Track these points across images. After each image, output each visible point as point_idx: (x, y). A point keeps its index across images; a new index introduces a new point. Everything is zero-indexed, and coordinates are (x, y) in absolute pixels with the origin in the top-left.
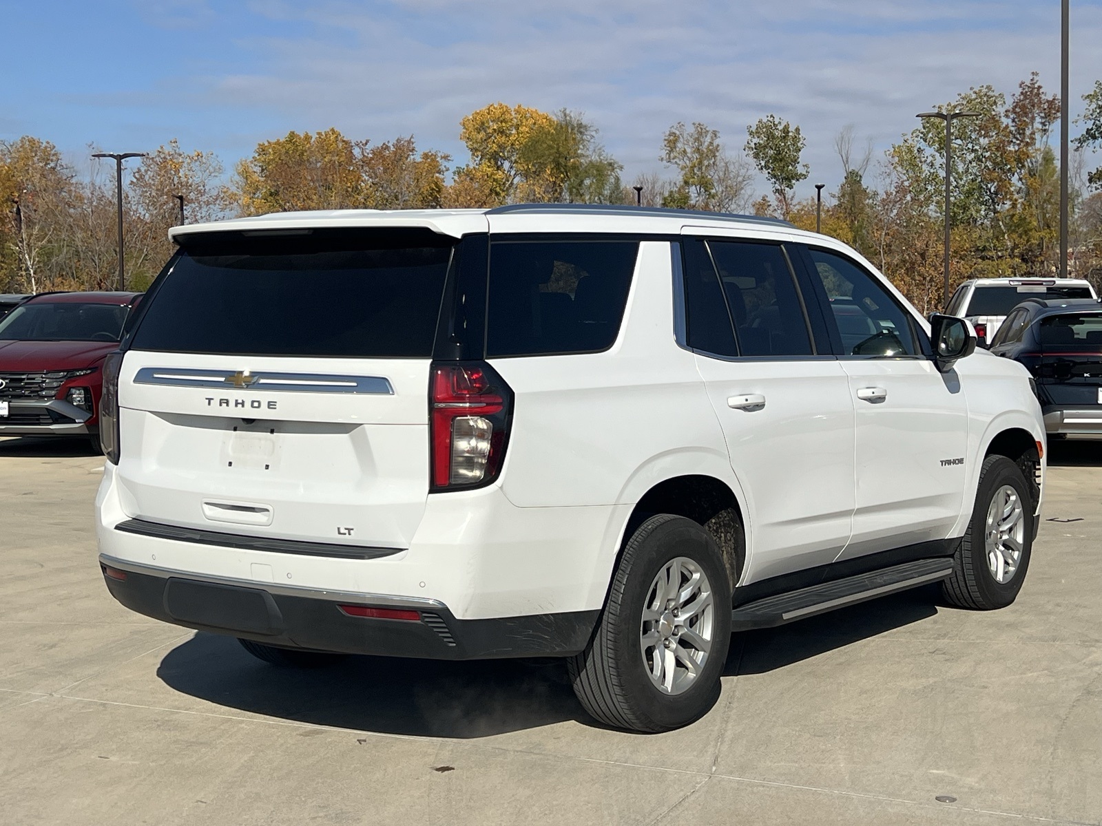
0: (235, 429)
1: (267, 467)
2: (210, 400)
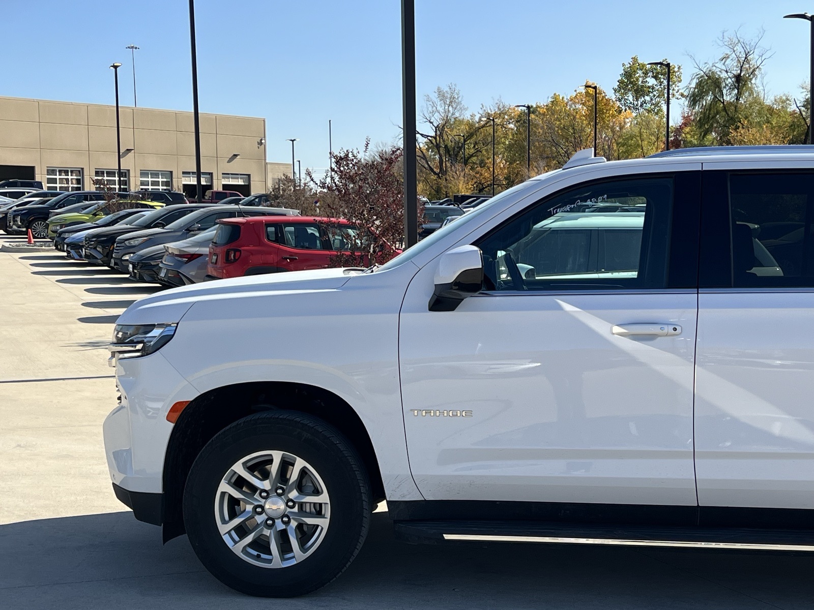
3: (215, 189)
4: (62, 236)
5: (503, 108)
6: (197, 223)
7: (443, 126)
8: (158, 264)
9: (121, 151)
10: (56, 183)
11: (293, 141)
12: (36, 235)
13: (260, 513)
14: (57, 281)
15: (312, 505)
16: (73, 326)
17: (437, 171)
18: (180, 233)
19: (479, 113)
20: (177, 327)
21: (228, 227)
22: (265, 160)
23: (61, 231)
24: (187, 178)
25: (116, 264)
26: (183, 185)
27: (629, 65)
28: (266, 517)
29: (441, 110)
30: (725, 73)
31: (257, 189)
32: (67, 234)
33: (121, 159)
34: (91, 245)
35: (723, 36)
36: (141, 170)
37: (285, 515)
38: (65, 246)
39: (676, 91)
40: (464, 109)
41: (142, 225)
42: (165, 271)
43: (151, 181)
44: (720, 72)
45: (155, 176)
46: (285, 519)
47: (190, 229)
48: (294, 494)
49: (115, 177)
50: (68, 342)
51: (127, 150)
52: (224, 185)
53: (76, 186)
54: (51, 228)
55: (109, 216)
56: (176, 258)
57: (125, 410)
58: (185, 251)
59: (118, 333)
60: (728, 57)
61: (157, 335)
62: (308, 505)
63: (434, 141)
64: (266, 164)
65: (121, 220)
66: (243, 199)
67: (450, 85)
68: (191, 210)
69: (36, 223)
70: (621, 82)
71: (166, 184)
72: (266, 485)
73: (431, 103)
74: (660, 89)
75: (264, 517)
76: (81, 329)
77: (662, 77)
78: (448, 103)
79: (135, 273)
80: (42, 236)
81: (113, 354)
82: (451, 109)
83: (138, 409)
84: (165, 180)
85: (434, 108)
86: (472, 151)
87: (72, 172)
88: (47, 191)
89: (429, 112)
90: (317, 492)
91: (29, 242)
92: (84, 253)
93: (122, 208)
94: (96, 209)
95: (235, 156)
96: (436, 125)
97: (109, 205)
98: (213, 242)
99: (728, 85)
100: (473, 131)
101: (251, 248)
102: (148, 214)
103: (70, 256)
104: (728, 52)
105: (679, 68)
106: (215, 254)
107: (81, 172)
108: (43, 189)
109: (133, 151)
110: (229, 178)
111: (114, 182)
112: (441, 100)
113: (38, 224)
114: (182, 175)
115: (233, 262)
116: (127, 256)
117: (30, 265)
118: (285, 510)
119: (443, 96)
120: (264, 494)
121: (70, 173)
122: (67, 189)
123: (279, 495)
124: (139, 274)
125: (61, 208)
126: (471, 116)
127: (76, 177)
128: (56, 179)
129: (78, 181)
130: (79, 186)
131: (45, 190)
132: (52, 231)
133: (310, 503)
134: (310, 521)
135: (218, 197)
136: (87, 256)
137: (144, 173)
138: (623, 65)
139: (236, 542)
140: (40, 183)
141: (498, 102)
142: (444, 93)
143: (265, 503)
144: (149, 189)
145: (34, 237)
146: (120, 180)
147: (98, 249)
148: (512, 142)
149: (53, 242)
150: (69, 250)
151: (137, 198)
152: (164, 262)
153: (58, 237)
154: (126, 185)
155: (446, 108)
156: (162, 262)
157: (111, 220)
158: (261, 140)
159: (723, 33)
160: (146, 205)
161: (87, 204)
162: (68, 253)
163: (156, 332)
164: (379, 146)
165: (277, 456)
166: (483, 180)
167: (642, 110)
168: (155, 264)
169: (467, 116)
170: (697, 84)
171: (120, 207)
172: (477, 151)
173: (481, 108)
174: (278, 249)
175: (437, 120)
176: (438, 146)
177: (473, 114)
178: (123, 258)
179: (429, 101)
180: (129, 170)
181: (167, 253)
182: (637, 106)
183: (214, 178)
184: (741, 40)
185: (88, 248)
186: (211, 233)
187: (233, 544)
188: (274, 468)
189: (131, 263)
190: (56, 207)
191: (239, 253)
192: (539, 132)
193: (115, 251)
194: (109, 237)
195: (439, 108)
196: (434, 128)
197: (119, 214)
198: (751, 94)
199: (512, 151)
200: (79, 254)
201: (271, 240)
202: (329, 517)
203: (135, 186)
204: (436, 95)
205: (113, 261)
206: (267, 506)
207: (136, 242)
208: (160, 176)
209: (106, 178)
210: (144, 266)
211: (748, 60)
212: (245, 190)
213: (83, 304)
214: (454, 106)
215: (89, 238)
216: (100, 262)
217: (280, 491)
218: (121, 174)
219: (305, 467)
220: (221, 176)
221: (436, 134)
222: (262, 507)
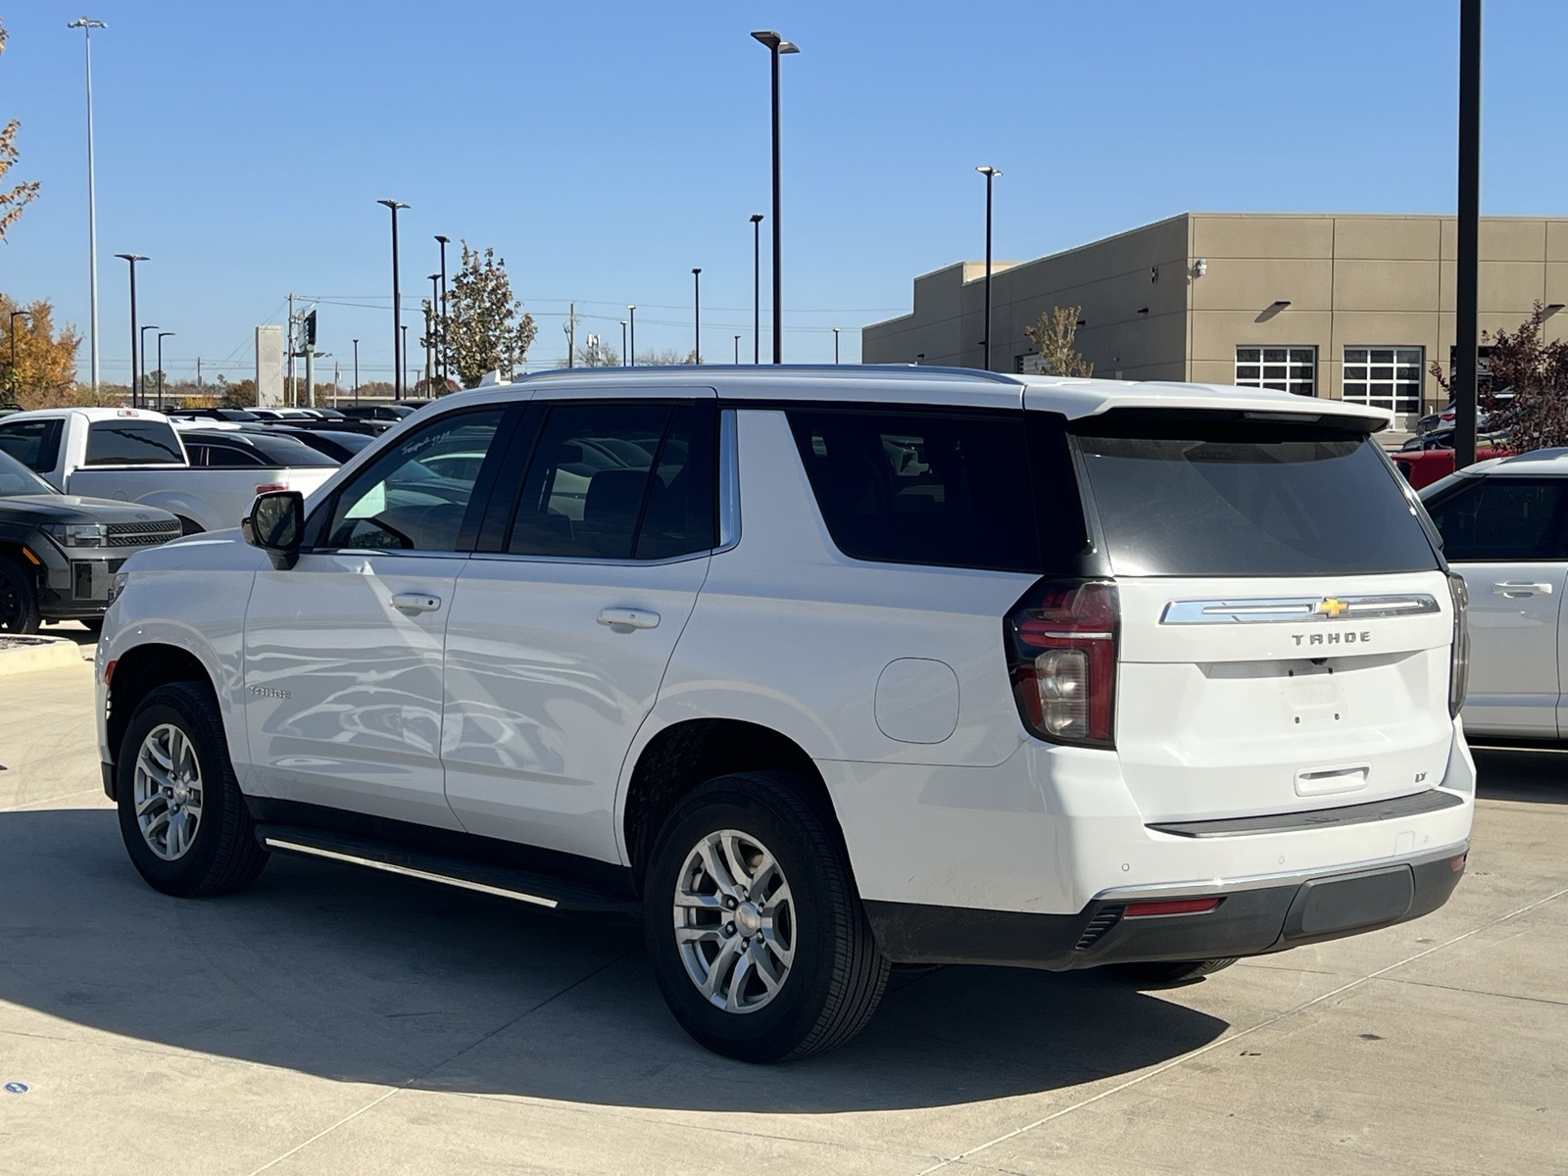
0: (1291, 674)
1: (1337, 716)
2: (1298, 638)
48: (187, 777)
90: (196, 776)
120: (173, 775)
206: (175, 790)
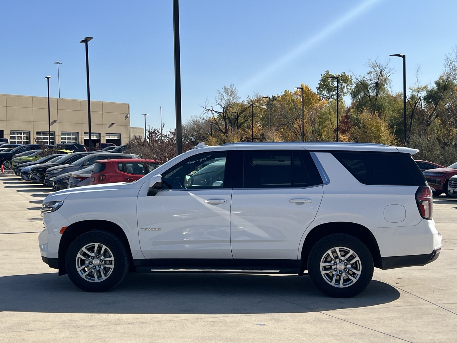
3: (102, 142)
4: (19, 168)
5: (259, 97)
6: (87, 162)
7: (227, 107)
8: (67, 183)
9: (51, 122)
10: (15, 139)
11: (145, 115)
12: (5, 168)
13: (91, 264)
14: (17, 191)
15: (109, 261)
16: (25, 212)
17: (224, 131)
18: (79, 167)
19: (246, 100)
20: (63, 202)
21: (100, 164)
22: (129, 126)
23: (19, 166)
24: (86, 136)
25: (46, 182)
26: (85, 140)
27: (324, 76)
28: (93, 266)
29: (226, 98)
30: (370, 81)
31: (124, 142)
32: (22, 167)
33: (50, 126)
34: (34, 173)
35: (369, 62)
36: (61, 132)
37: (99, 265)
38: (21, 173)
39: (350, 89)
40: (239, 98)
41: (59, 162)
42: (70, 185)
43: (67, 138)
44: (367, 80)
45: (69, 135)
46: (99, 266)
47: (84, 165)
48: (102, 257)
49: (47, 135)
50: (23, 218)
51: (54, 121)
52: (107, 140)
53: (26, 140)
54: (13, 164)
55: (44, 158)
56: (76, 179)
57: (46, 230)
58: (80, 176)
59: (44, 206)
60: (372, 73)
61: (57, 205)
62: (107, 261)
63: (222, 115)
64: (130, 128)
65: (50, 160)
66: (116, 147)
67: (231, 85)
68: (85, 155)
69: (5, 161)
70: (320, 84)
71: (75, 139)
72: (93, 255)
73: (221, 94)
74: (341, 88)
75: (92, 265)
76: (29, 213)
77: (342, 81)
78: (230, 94)
79: (55, 187)
80: (8, 168)
81: (42, 212)
82: (231, 98)
83: (51, 233)
84: (74, 137)
85: (222, 97)
86: (243, 120)
87: (24, 133)
88: (10, 144)
89: (219, 100)
90: (110, 257)
91: (2, 171)
92: (30, 177)
93: (50, 154)
94: (36, 154)
95: (113, 124)
96: (223, 106)
97: (44, 152)
98: (93, 171)
99: (371, 88)
100: (243, 109)
101: (111, 174)
102: (63, 157)
103: (23, 178)
104: (373, 70)
105: (351, 77)
106: (93, 177)
107: (28, 133)
108: (8, 143)
109: (57, 122)
110: (109, 136)
111: (46, 138)
112: (226, 93)
113: (6, 162)
114: (84, 134)
115: (102, 181)
116: (52, 178)
117: (3, 183)
118: (100, 263)
119: (227, 91)
120: (92, 258)
121: (23, 134)
122: (21, 142)
123: (97, 258)
124: (58, 187)
125: (18, 153)
126: (242, 101)
127: (26, 136)
128: (15, 137)
129: (27, 138)
130: (27, 140)
131: (9, 143)
132: (14, 166)
133: (108, 260)
134: (107, 266)
135: (102, 146)
136: (32, 179)
137: (63, 134)
138: (321, 75)
139: (83, 274)
140: (7, 139)
141: (257, 94)
142: (227, 89)
143: (93, 261)
144: (65, 142)
145: (4, 169)
146: (50, 137)
147: (37, 175)
148: (264, 115)
149: (14, 171)
150: (23, 175)
151: (58, 148)
152: (70, 181)
153: (17, 169)
154: (53, 140)
155: (229, 97)
156: (68, 181)
157: (44, 160)
158: (127, 115)
159: (369, 60)
160: (63, 152)
161: (32, 152)
162: (22, 177)
163: (57, 204)
164: (193, 118)
165: (97, 245)
166: (249, 136)
167: (331, 99)
168: (66, 182)
169: (240, 101)
170: (355, 87)
171: (49, 153)
172: (245, 121)
173: (248, 98)
174: (124, 174)
175: (224, 103)
176: (224, 118)
177: (243, 101)
178: (50, 180)
179: (220, 94)
180: (55, 132)
181: (71, 177)
182: (328, 97)
183: (101, 136)
184: (378, 64)
185: (33, 175)
186: (92, 167)
187: (82, 274)
188: (96, 249)
189: (54, 182)
190: (16, 153)
191: (105, 176)
192: (278, 111)
193: (46, 176)
194: (43, 169)
195: (225, 97)
196: (222, 108)
197: (48, 157)
198: (384, 91)
199: (264, 121)
200: (28, 177)
201: (120, 170)
202: (114, 265)
203: (58, 140)
204: (223, 90)
205: (45, 181)
206: (93, 262)
207: (57, 171)
208: (72, 135)
209: (42, 136)
210: (61, 183)
211: (382, 74)
212: (118, 142)
213: (30, 202)
214: (233, 96)
215: (33, 169)
216: (38, 181)
217: (98, 257)
218: (51, 134)
219: (106, 248)
220: (105, 134)
221: (223, 111)
222: (92, 262)
